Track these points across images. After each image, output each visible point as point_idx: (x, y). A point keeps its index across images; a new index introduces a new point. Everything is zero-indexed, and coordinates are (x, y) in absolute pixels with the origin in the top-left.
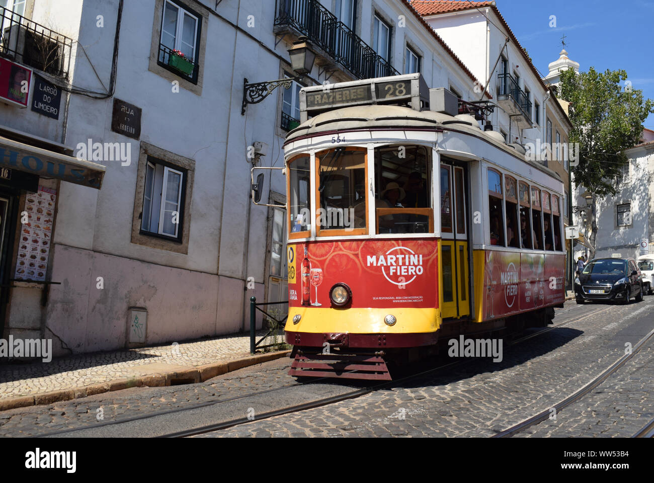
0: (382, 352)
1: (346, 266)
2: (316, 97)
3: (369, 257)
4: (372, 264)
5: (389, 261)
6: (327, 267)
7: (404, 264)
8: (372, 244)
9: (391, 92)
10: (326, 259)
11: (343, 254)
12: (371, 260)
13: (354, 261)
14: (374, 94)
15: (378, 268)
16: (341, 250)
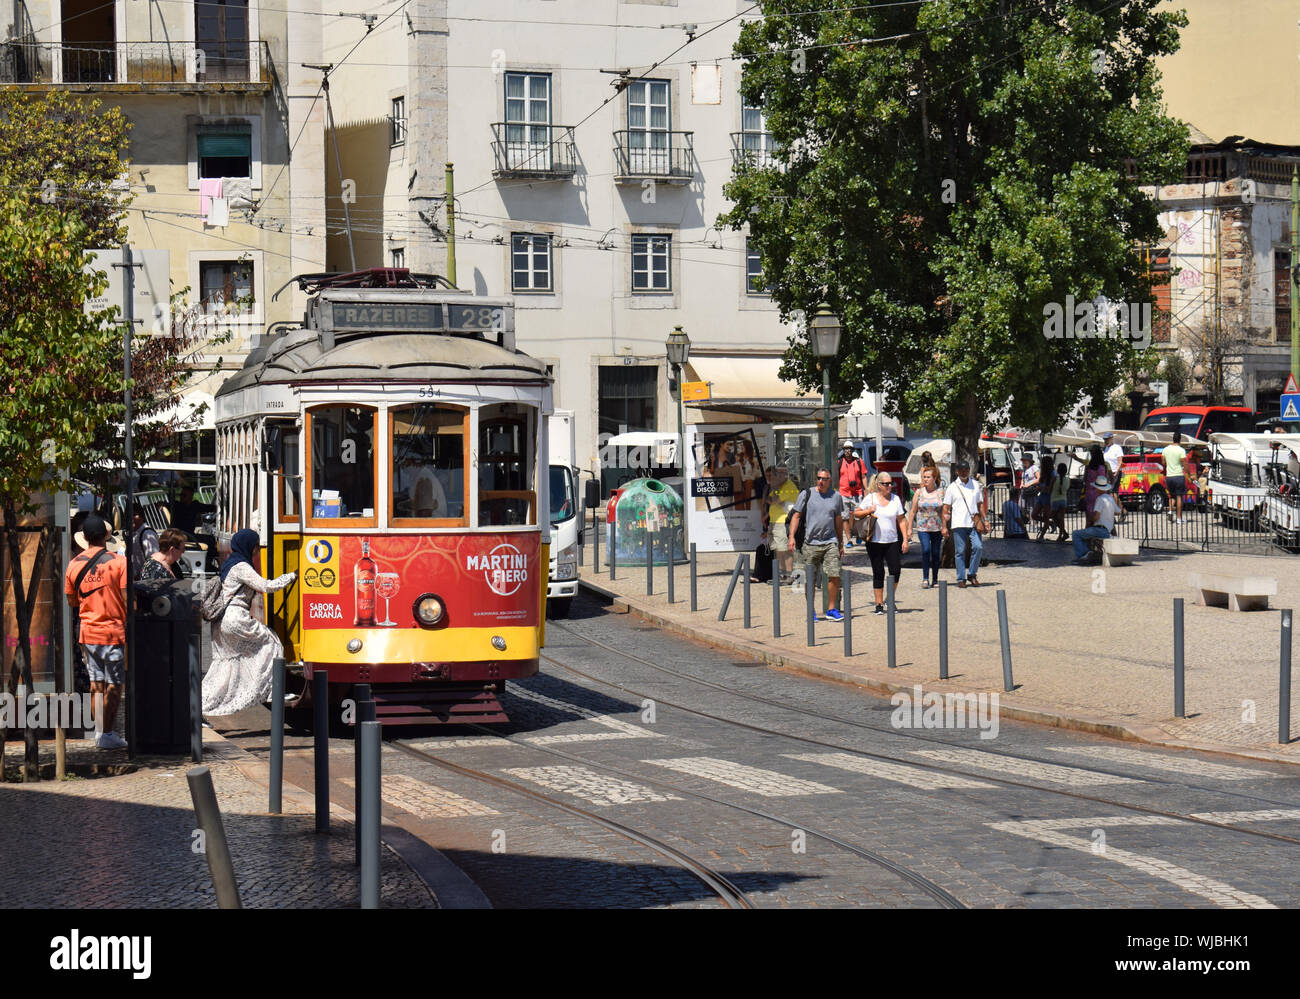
0: (493, 686)
1: (439, 569)
2: (349, 311)
3: (469, 558)
4: (473, 567)
5: (493, 563)
6: (407, 572)
7: (509, 568)
8: (473, 540)
9: (470, 320)
10: (405, 561)
11: (435, 554)
12: (472, 561)
13: (448, 562)
14: (446, 320)
15: (480, 573)
16: (431, 547)
